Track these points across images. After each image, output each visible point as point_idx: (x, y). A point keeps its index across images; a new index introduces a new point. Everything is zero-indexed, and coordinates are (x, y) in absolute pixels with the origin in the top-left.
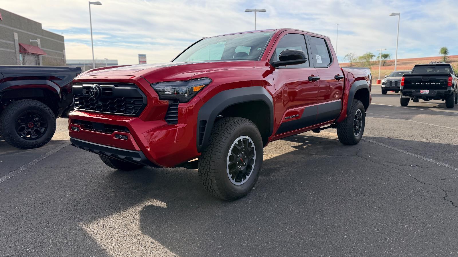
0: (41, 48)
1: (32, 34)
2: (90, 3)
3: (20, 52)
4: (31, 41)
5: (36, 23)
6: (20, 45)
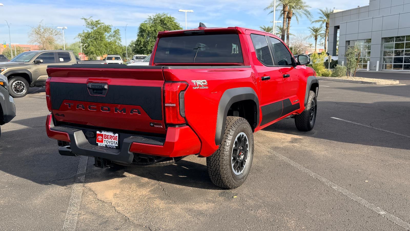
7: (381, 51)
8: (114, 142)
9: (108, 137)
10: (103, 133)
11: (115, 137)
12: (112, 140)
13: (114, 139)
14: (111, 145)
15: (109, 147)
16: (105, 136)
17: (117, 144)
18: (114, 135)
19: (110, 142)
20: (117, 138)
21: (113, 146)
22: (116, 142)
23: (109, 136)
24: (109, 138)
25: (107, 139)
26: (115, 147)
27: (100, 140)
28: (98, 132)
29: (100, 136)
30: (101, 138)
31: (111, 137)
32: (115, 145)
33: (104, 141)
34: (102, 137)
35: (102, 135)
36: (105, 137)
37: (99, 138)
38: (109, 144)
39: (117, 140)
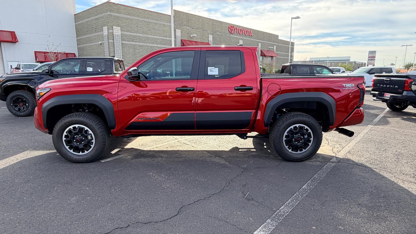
0: (275, 52)
1: (271, 43)
2: (292, 18)
3: (261, 55)
4: (269, 47)
5: (274, 35)
6: (261, 51)
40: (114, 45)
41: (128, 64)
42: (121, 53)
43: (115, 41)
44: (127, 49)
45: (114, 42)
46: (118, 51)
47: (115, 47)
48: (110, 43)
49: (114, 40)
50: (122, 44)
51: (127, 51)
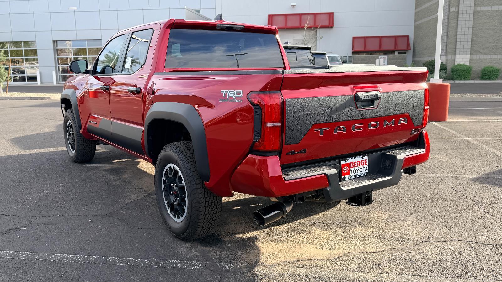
7: (55, 58)
8: (364, 168)
9: (355, 164)
10: (350, 161)
11: (364, 161)
12: (360, 166)
13: (362, 164)
14: (361, 173)
15: (359, 177)
16: (352, 164)
17: (367, 169)
18: (363, 160)
19: (358, 171)
20: (366, 162)
21: (364, 173)
22: (366, 167)
23: (357, 163)
24: (357, 165)
25: (354, 168)
26: (366, 174)
27: (346, 172)
28: (343, 162)
29: (345, 167)
30: (346, 169)
31: (359, 163)
32: (365, 172)
33: (351, 172)
34: (348, 168)
35: (348, 165)
36: (352, 166)
37: (344, 170)
38: (357, 173)
39: (367, 164)
40: (458, 16)
41: (483, 49)
42: (471, 29)
43: (461, 9)
44: (485, 21)
45: (458, 11)
46: (464, 26)
47: (460, 19)
48: (451, 12)
49: (459, 7)
50: (474, 12)
51: (485, 24)
